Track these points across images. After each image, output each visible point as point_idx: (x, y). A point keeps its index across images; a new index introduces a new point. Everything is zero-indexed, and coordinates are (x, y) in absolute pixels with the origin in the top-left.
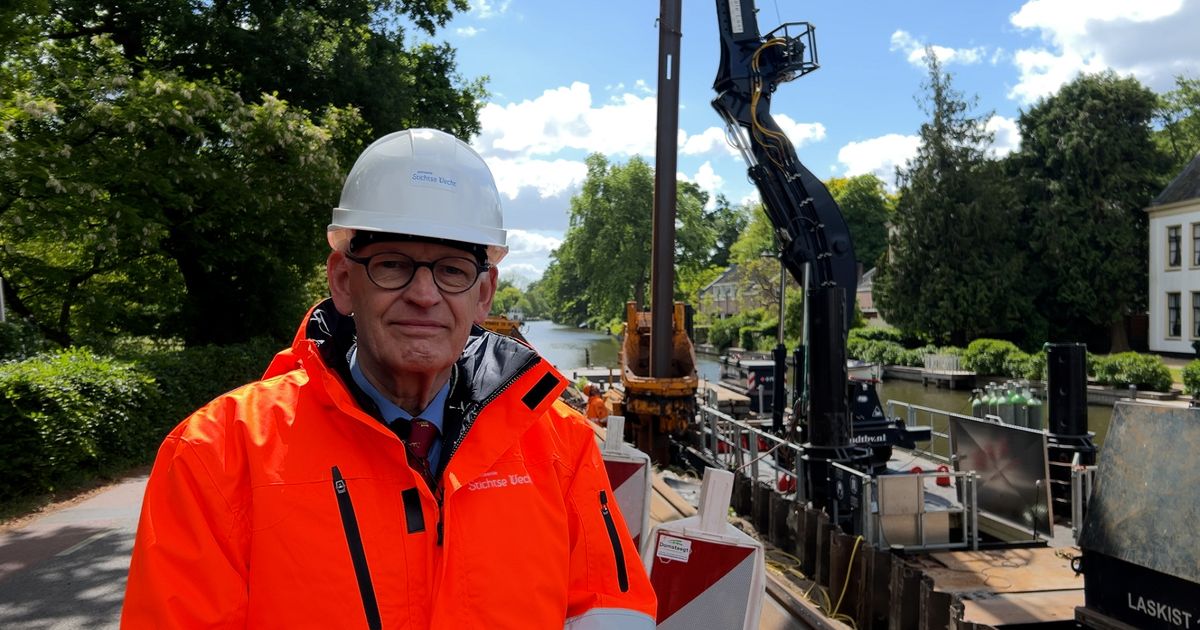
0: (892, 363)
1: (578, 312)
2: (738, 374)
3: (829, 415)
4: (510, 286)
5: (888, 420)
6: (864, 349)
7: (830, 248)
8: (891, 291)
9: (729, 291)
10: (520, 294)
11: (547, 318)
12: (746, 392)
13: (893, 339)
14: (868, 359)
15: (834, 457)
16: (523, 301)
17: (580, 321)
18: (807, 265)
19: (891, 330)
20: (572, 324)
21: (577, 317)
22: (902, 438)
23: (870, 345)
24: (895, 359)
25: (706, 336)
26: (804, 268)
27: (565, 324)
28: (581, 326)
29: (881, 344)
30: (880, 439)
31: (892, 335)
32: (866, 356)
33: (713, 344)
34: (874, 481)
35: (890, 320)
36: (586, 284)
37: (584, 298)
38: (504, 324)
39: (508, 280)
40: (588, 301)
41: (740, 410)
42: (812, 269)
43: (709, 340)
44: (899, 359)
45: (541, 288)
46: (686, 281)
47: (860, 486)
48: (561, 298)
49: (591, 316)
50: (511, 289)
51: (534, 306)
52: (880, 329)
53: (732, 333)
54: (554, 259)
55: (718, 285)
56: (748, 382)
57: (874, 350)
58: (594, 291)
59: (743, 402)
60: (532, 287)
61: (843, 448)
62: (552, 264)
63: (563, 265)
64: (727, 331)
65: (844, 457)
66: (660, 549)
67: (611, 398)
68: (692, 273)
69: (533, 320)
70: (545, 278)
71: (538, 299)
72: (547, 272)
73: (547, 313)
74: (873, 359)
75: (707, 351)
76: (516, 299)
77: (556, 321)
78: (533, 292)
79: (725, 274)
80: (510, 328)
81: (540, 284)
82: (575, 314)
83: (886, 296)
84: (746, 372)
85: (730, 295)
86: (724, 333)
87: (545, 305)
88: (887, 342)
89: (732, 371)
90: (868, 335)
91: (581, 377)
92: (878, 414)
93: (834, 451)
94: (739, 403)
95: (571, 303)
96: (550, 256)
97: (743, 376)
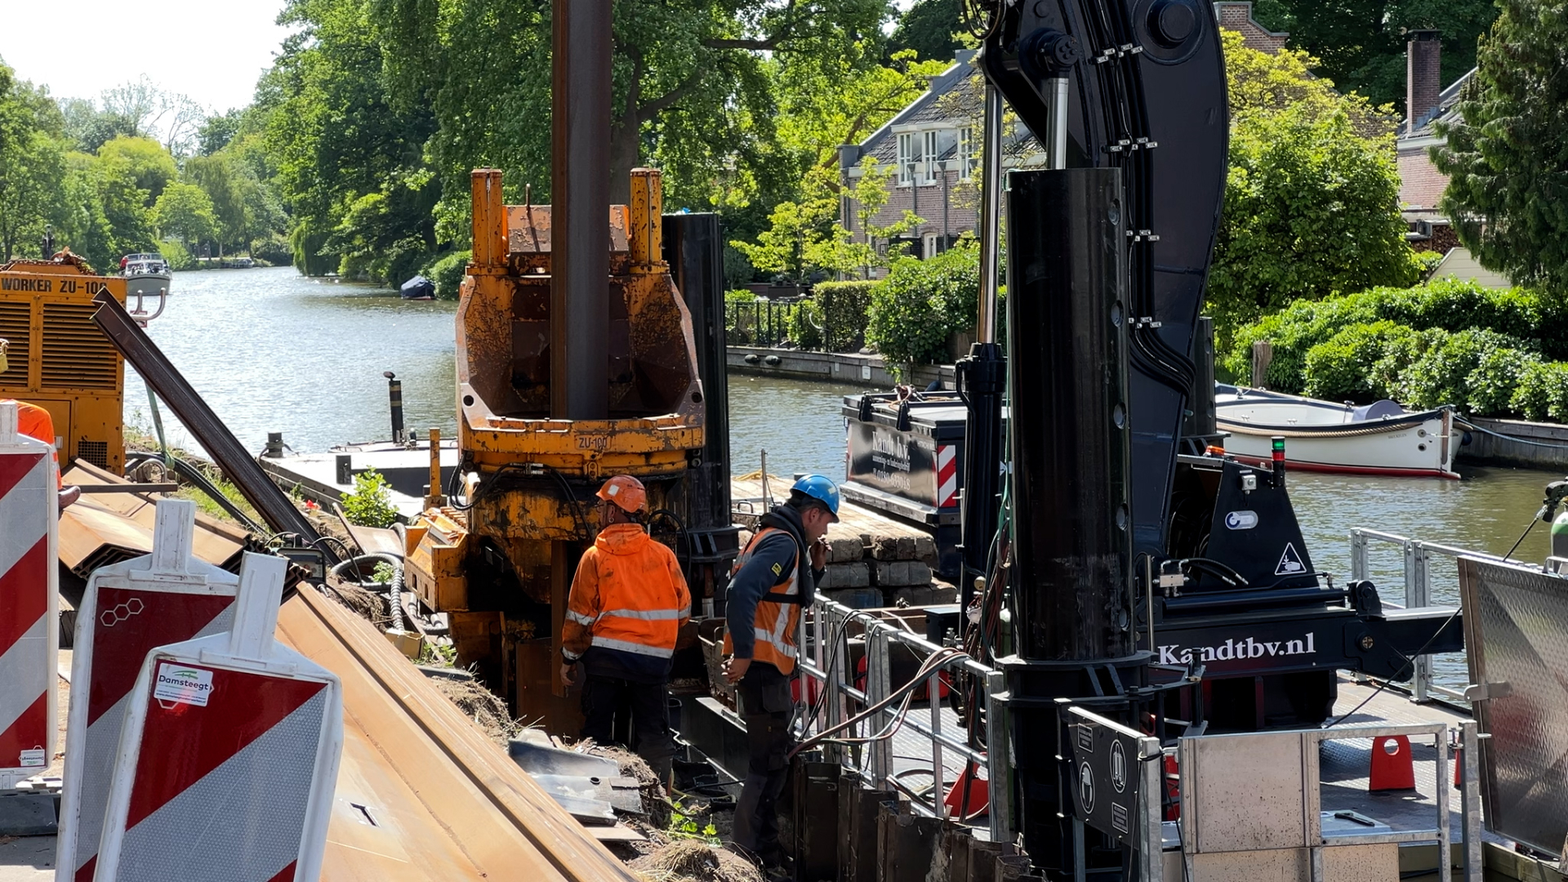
0: (1497, 408)
1: (398, 234)
2: (902, 452)
3: (1068, 562)
4: (132, 133)
5: (1323, 585)
6: (1403, 362)
7: (1140, 26)
8: (1497, 148)
9: (951, 152)
10: (167, 163)
11: (280, 259)
12: (920, 512)
13: (1505, 321)
14: (1414, 396)
15: (1080, 690)
16: (182, 190)
17: (404, 268)
18: (1062, 85)
19: (1497, 287)
20: (378, 281)
21: (394, 251)
22: (1367, 643)
23: (1424, 346)
24: (1506, 392)
25: (863, 322)
26: (1053, 95)
27: (351, 277)
28: (406, 286)
29: (1458, 341)
30: (1294, 647)
31: (1510, 308)
32: (1411, 386)
33: (884, 348)
34: (1169, 751)
35: (1495, 256)
36: (423, 128)
37: (415, 180)
38: (71, 286)
39: (120, 109)
40: (432, 192)
41: (899, 573)
42: (1079, 95)
43: (871, 335)
44: (1521, 394)
45: (255, 141)
46: (796, 110)
47: (1135, 771)
48: (330, 176)
49: (447, 248)
50: (133, 144)
51: (225, 208)
52: (1465, 285)
53: (952, 307)
54: (296, 28)
55: (910, 127)
56: (934, 477)
57: (1434, 362)
58: (450, 151)
59: (905, 543)
60: (217, 135)
61: (1110, 664)
62: (291, 46)
63: (333, 49)
64: (937, 303)
65: (1109, 689)
66: (160, 686)
67: (431, 535)
68: (822, 81)
69: (224, 266)
70: (267, 100)
71: (241, 183)
72: (273, 78)
73: (277, 238)
74: (1431, 395)
75: (866, 374)
76: (155, 182)
77: (317, 267)
78: (222, 155)
79: (942, 85)
80: (92, 300)
81: (254, 120)
82: (384, 242)
83: (1482, 169)
84: (929, 445)
85: (956, 164)
86: (923, 305)
87: (274, 207)
88: (1485, 334)
89: (884, 441)
90: (1419, 309)
91: (362, 472)
92: (1293, 567)
93: (1084, 673)
94: (893, 549)
95: (372, 198)
96: (283, 20)
97: (919, 461)
